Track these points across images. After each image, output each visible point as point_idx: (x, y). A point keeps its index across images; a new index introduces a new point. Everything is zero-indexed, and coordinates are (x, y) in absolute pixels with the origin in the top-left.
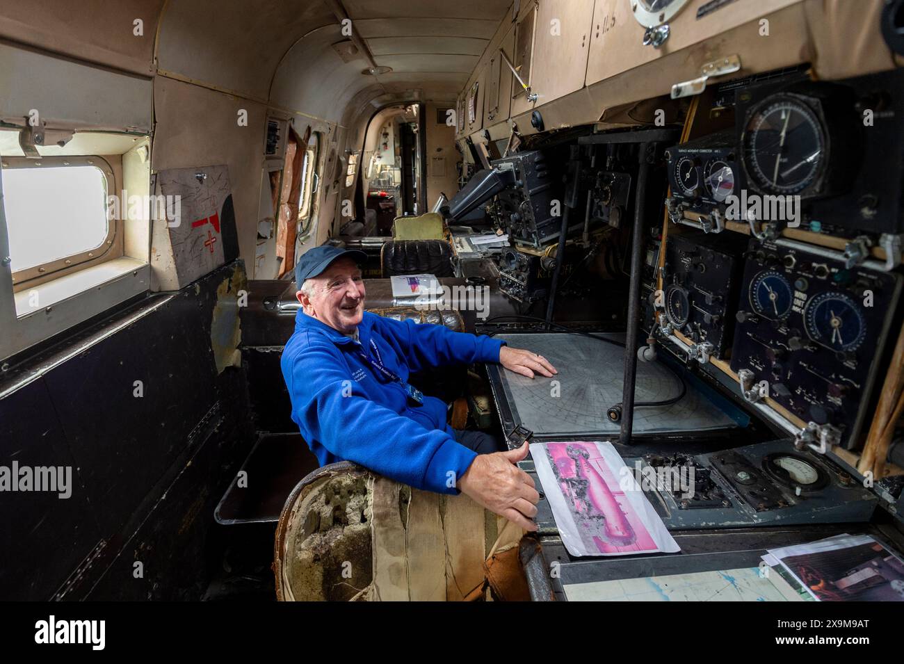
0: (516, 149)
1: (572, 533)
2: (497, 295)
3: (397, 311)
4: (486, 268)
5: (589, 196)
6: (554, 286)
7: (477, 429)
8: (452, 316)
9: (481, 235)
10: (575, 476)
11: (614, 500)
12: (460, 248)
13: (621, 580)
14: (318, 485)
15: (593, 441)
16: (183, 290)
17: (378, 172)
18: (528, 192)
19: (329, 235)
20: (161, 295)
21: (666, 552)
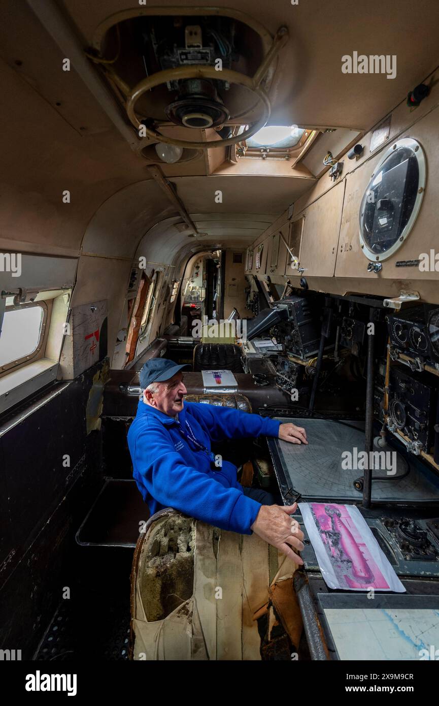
0: (290, 294)
1: (329, 572)
2: (274, 389)
3: (206, 397)
4: (266, 367)
5: (338, 331)
6: (314, 386)
7: (260, 488)
8: (244, 403)
9: (262, 340)
10: (331, 530)
11: (359, 550)
12: (247, 349)
13: (364, 610)
14: (161, 522)
15: (343, 504)
16: (75, 379)
17: (191, 290)
18: (297, 324)
19: (157, 335)
20: (62, 382)
21: (396, 591)
